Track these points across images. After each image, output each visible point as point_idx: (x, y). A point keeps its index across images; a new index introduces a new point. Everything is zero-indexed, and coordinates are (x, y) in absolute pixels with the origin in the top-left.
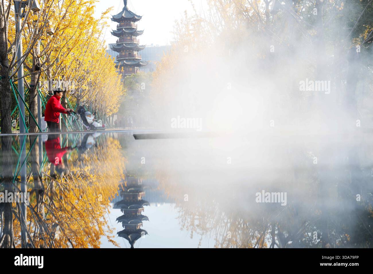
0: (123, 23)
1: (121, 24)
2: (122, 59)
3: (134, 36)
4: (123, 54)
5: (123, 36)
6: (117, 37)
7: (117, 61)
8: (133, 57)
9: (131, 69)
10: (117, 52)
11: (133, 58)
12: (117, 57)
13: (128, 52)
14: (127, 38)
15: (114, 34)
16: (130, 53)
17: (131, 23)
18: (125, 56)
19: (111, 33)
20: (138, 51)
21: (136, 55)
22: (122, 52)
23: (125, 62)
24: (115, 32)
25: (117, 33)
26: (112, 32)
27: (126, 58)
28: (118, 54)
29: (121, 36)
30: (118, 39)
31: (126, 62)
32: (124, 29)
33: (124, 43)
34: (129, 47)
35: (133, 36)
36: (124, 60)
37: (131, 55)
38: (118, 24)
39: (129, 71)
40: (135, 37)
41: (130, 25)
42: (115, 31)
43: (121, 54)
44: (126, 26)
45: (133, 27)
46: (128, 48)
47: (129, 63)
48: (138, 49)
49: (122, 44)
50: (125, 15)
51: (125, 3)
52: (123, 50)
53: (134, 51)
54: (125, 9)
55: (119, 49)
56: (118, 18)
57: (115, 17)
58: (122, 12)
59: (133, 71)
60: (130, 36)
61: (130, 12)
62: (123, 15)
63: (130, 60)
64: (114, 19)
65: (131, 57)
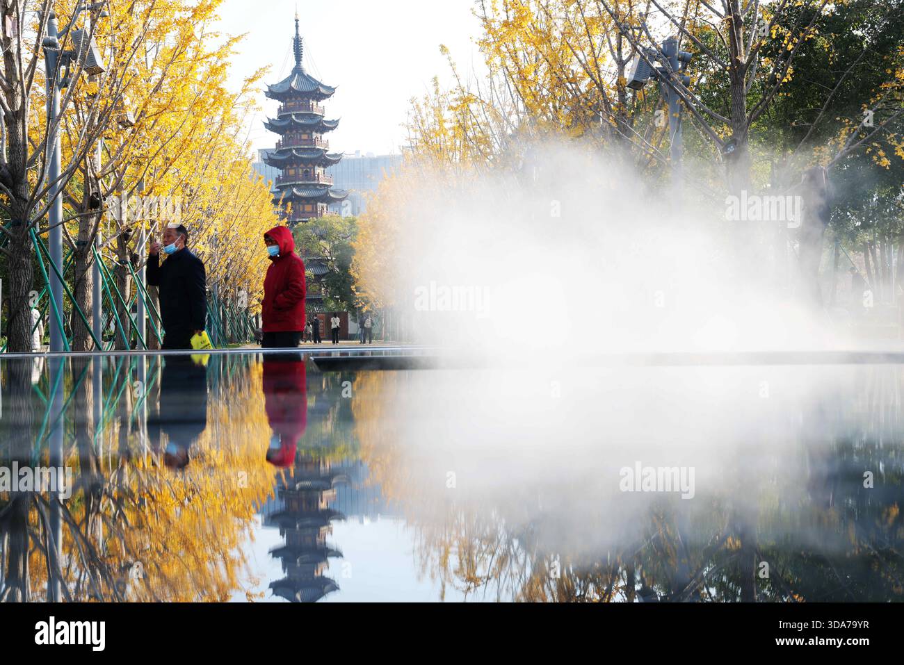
0: (293, 103)
1: (288, 104)
2: (288, 184)
3: (316, 132)
4: (292, 172)
5: (291, 132)
6: (278, 133)
7: (277, 188)
8: (314, 180)
9: (308, 208)
10: (278, 168)
11: (313, 182)
12: (278, 180)
13: (302, 168)
14: (300, 137)
15: (271, 126)
16: (307, 171)
17: (311, 104)
18: (296, 177)
19: (265, 124)
20: (325, 166)
21: (320, 176)
22: (289, 169)
23: (294, 190)
24: (273, 122)
25: (278, 124)
26: (268, 122)
27: (297, 183)
28: (280, 172)
29: (288, 132)
30: (281, 140)
31: (297, 190)
32: (293, 117)
33: (293, 147)
34: (304, 156)
35: (314, 133)
36: (294, 186)
37: (309, 175)
38: (282, 104)
39: (304, 212)
40: (319, 135)
41: (308, 107)
42: (274, 120)
43: (286, 172)
44: (300, 110)
45: (314, 113)
46: (302, 159)
47: (304, 194)
48: (326, 162)
49: (291, 150)
50: (297, 84)
51: (298, 57)
52: (291, 165)
53: (316, 167)
54: (298, 71)
55: (281, 161)
56: (281, 91)
57: (274, 90)
58: (291, 78)
59: (314, 213)
60: (308, 131)
61: (308, 79)
62: (293, 84)
63: (306, 187)
64: (272, 94)
65: (308, 180)
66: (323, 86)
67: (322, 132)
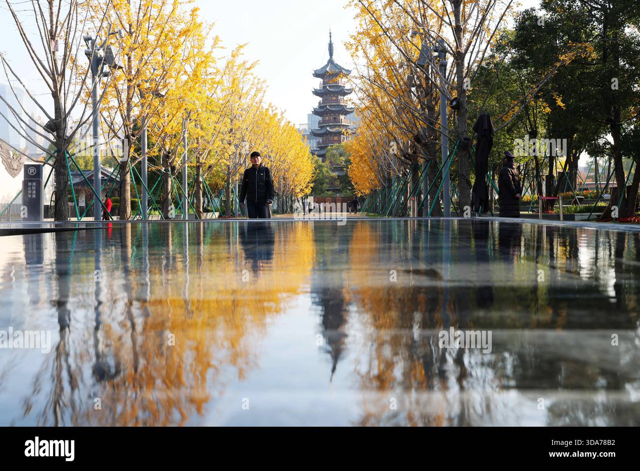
0: (327, 80)
1: (325, 80)
2: (325, 125)
3: (341, 95)
4: (327, 118)
5: (326, 95)
6: (320, 97)
7: (319, 127)
8: (339, 122)
9: (336, 138)
10: (320, 116)
11: (339, 124)
12: (319, 123)
13: (333, 116)
14: (332, 98)
15: (316, 93)
16: (335, 118)
17: (338, 80)
18: (329, 121)
19: (312, 92)
20: (345, 115)
21: (343, 120)
23: (328, 128)
24: (317, 91)
25: (319, 92)
26: (314, 91)
27: (330, 124)
28: (320, 118)
30: (321, 100)
31: (330, 129)
32: (328, 87)
33: (327, 104)
34: (333, 109)
35: (339, 96)
36: (328, 126)
37: (336, 120)
38: (322, 80)
39: (333, 140)
40: (342, 97)
41: (336, 82)
42: (317, 89)
43: (324, 118)
44: (331, 83)
45: (339, 85)
46: (332, 111)
47: (333, 130)
48: (346, 112)
49: (326, 106)
50: (330, 69)
51: (331, 54)
52: (327, 114)
53: (340, 115)
54: (331, 61)
55: (321, 112)
56: (321, 73)
57: (317, 73)
58: (327, 65)
59: (339, 141)
60: (336, 95)
61: (336, 66)
62: (328, 69)
63: (335, 126)
64: (317, 75)
65: (336, 123)
66: (344, 69)
67: (344, 96)
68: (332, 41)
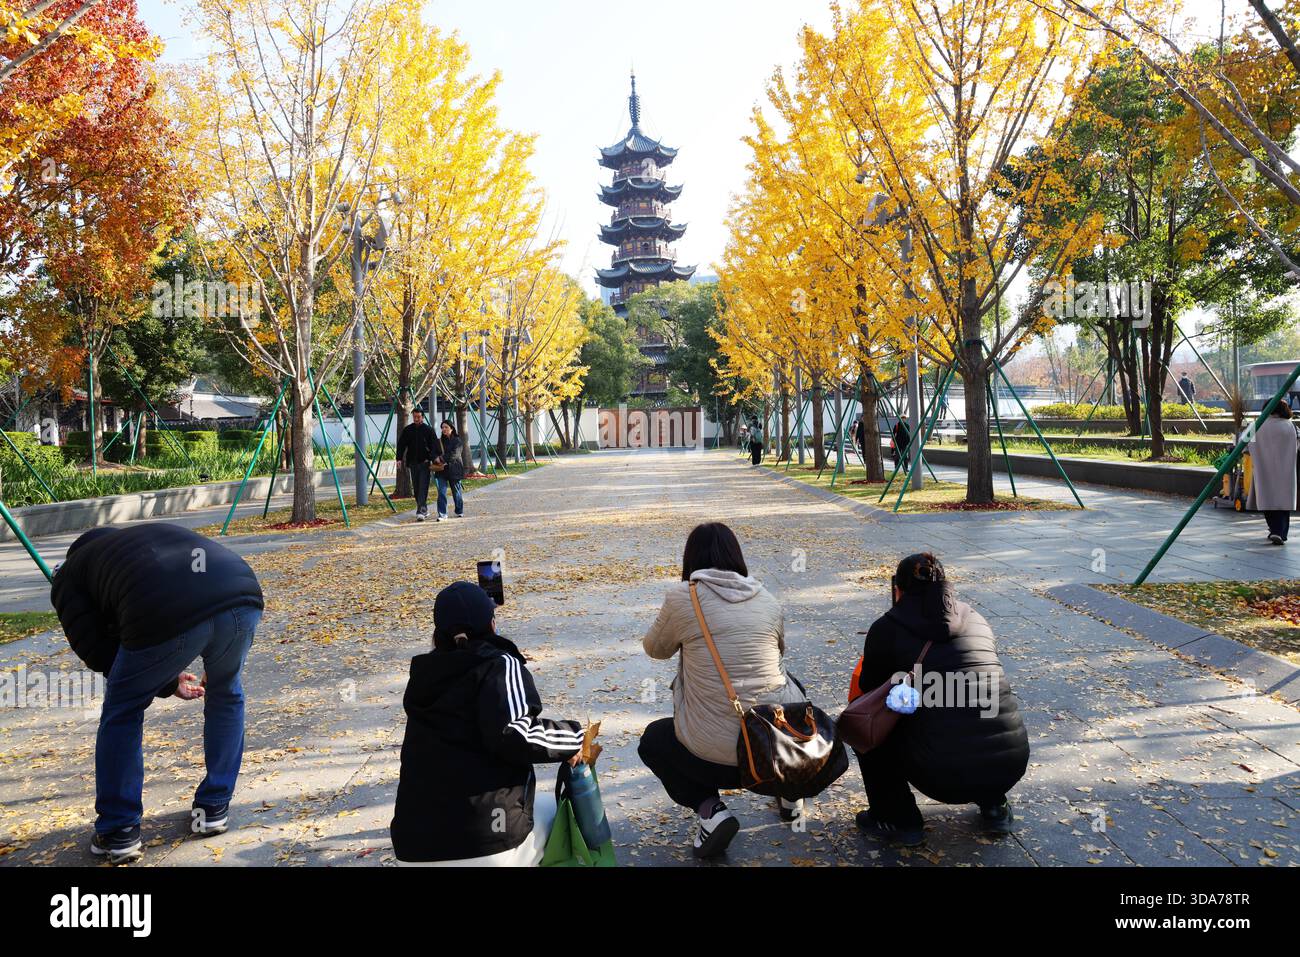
0: (628, 168)
1: (624, 170)
2: (625, 260)
3: (657, 200)
4: (629, 246)
5: (625, 201)
6: (613, 205)
7: (612, 265)
8: (655, 254)
10: (613, 244)
11: (653, 257)
12: (614, 257)
13: (641, 241)
14: (638, 205)
15: (606, 198)
16: (646, 245)
18: (634, 251)
19: (599, 196)
20: (668, 239)
21: (662, 250)
22: (626, 244)
23: (632, 265)
24: (608, 193)
25: (613, 192)
26: (602, 194)
27: (635, 258)
28: (615, 249)
29: (623, 203)
30: (617, 213)
31: (637, 267)
32: (630, 183)
33: (629, 217)
34: (643, 226)
35: (654, 201)
36: (632, 261)
37: (649, 249)
38: (617, 172)
40: (660, 204)
42: (608, 189)
43: (622, 248)
44: (637, 175)
45: (655, 179)
46: (641, 230)
47: (644, 270)
48: (669, 234)
49: (627, 221)
50: (633, 145)
51: (635, 120)
52: (628, 239)
53: (657, 240)
54: (634, 132)
55: (617, 235)
56: (615, 156)
57: (608, 153)
58: (628, 139)
60: (647, 199)
61: (646, 140)
62: (629, 144)
63: (646, 262)
64: (609, 160)
65: (648, 254)
66: (663, 148)
67: (664, 201)
68: (637, 93)
